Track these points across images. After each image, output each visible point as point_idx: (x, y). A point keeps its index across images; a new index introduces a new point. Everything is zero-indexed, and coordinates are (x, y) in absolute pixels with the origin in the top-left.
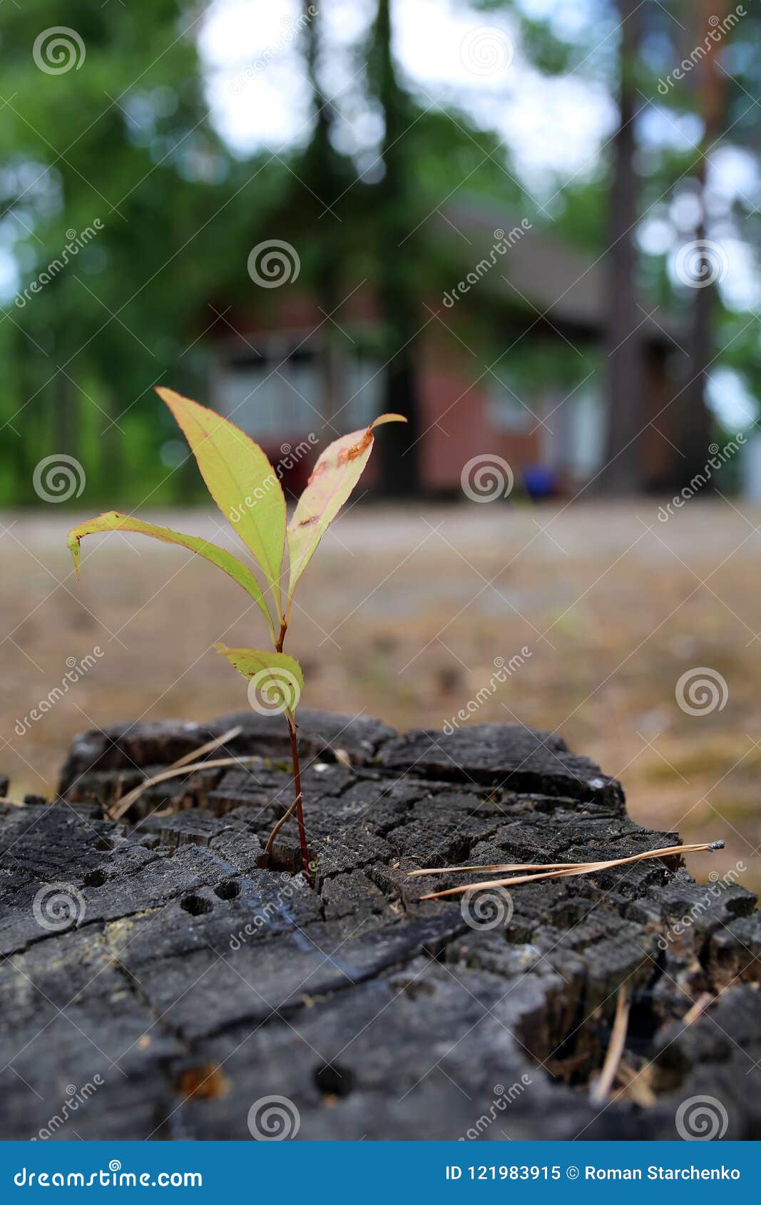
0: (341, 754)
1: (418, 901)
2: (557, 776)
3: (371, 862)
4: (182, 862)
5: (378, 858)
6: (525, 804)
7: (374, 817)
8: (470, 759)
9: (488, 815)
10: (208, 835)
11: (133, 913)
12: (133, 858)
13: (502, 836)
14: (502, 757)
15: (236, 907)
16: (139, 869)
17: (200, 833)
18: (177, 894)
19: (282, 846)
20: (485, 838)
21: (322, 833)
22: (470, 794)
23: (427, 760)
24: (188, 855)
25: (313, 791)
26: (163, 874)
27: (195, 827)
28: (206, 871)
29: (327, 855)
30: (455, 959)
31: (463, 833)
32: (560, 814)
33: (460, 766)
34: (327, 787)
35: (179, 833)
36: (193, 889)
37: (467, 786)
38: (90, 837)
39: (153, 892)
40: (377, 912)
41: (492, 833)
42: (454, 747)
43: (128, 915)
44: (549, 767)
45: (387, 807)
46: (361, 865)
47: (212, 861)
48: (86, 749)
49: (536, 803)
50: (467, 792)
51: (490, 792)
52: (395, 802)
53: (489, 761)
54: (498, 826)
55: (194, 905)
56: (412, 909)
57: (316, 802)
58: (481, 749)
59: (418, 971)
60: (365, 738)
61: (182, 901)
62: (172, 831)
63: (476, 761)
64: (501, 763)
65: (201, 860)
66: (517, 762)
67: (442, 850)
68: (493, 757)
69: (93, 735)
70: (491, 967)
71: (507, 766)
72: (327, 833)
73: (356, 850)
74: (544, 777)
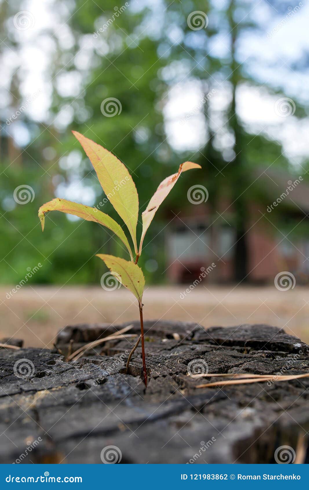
0: (176, 335)
1: (195, 389)
2: (278, 343)
3: (177, 373)
4: (85, 370)
5: (181, 372)
6: (260, 354)
7: (184, 357)
8: (236, 337)
9: (241, 358)
10: (101, 361)
11: (51, 388)
12: (62, 368)
13: (246, 365)
14: (252, 336)
15: (102, 388)
16: (63, 372)
17: (98, 360)
18: (76, 382)
19: (135, 367)
20: (237, 366)
21: (156, 362)
22: (234, 350)
23: (216, 338)
24: (89, 367)
25: (158, 348)
26: (73, 374)
27: (97, 358)
28: (95, 373)
29: (156, 370)
30: (208, 412)
31: (227, 364)
32: (278, 358)
33: (232, 339)
34: (165, 347)
35: (88, 360)
36: (85, 380)
37: (233, 347)
38: (46, 360)
39: (65, 380)
40: (173, 392)
41: (241, 364)
42: (230, 332)
43: (49, 389)
44: (275, 339)
45: (191, 353)
46: (171, 374)
47: (98, 370)
48: (64, 334)
49: (267, 354)
50: (233, 349)
51: (244, 350)
52: (196, 352)
53: (246, 337)
54: (245, 362)
55: (82, 386)
56: (191, 392)
57: (159, 352)
58: (243, 332)
59: (186, 417)
60: (189, 329)
61: (77, 385)
62: (85, 359)
63: (239, 338)
64: (251, 338)
65: (94, 369)
66: (259, 337)
67: (214, 370)
68: (248, 335)
69: (68, 328)
70: (227, 417)
71: (255, 339)
72: (159, 363)
73: (171, 369)
74: (272, 344)
